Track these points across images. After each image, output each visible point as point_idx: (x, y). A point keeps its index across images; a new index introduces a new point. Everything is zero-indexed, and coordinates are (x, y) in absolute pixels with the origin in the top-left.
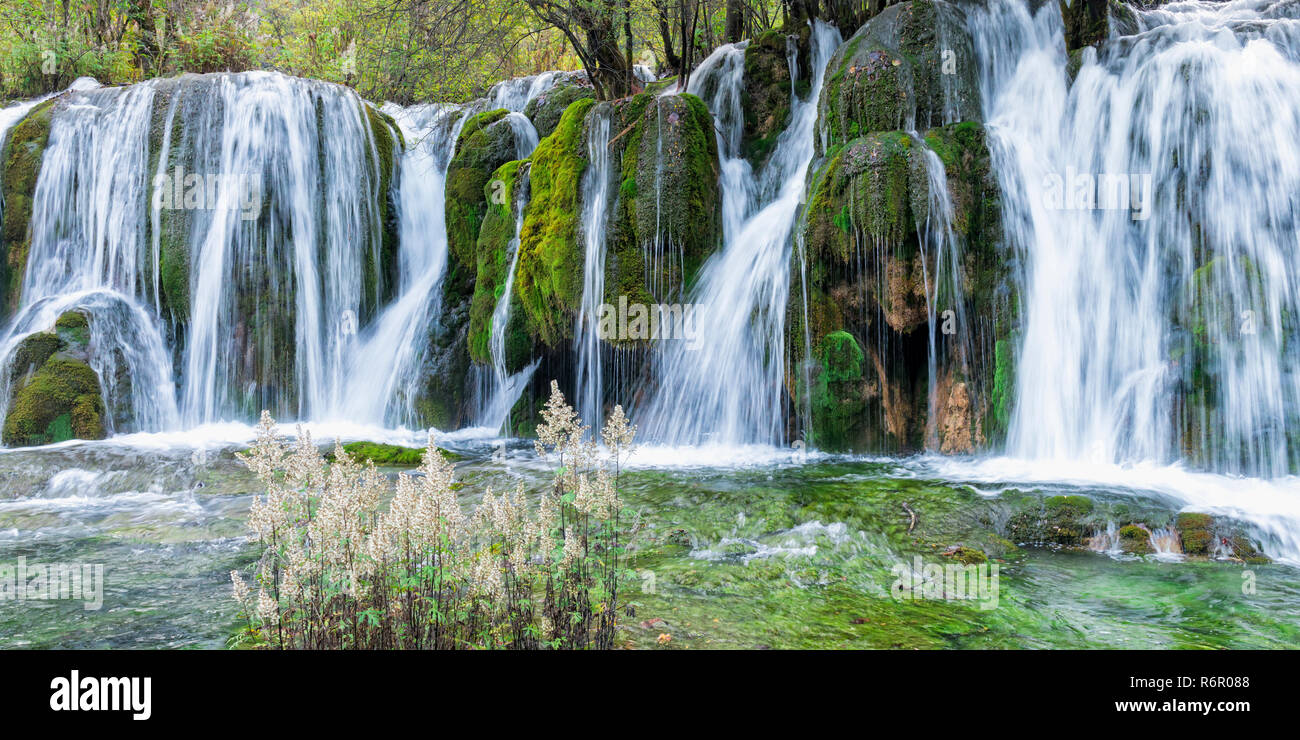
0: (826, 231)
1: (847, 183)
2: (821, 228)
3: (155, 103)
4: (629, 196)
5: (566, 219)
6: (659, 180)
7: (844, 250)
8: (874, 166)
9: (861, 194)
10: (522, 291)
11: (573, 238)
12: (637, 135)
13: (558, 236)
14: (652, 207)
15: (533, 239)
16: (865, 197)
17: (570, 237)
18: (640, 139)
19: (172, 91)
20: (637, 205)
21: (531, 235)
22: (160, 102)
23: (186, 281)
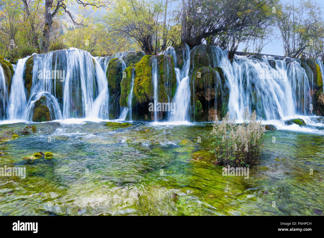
0: (198, 83)
1: (204, 74)
2: (197, 82)
3: (53, 56)
4: (162, 74)
5: (148, 78)
6: (168, 71)
7: (201, 86)
8: (208, 72)
9: (206, 77)
10: (136, 92)
11: (151, 82)
12: (163, 62)
13: (147, 81)
14: (167, 76)
15: (139, 82)
16: (207, 77)
17: (150, 82)
18: (163, 63)
19: (56, 53)
20: (163, 76)
21: (138, 81)
22: (54, 56)
23: (62, 90)
